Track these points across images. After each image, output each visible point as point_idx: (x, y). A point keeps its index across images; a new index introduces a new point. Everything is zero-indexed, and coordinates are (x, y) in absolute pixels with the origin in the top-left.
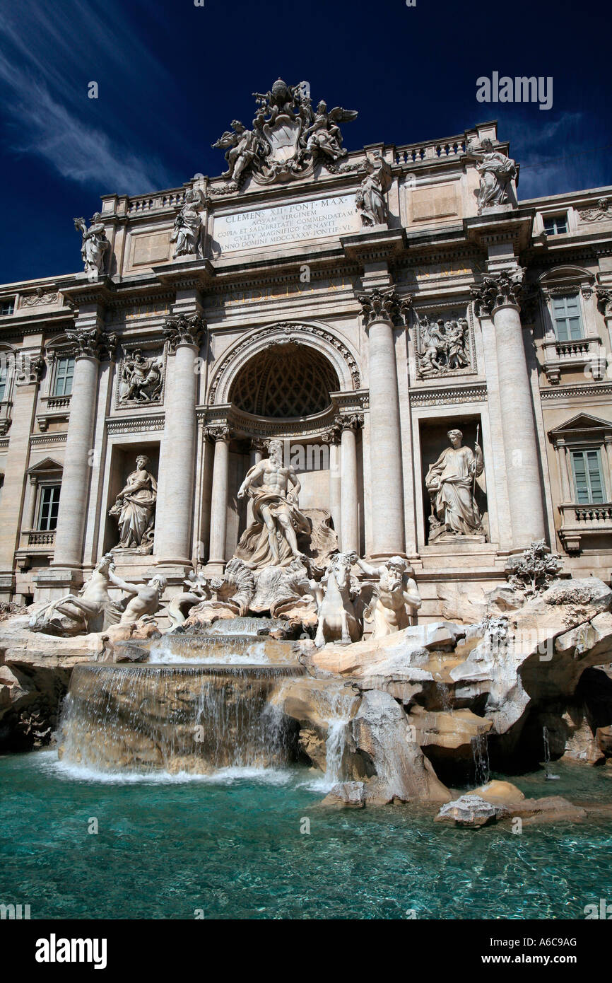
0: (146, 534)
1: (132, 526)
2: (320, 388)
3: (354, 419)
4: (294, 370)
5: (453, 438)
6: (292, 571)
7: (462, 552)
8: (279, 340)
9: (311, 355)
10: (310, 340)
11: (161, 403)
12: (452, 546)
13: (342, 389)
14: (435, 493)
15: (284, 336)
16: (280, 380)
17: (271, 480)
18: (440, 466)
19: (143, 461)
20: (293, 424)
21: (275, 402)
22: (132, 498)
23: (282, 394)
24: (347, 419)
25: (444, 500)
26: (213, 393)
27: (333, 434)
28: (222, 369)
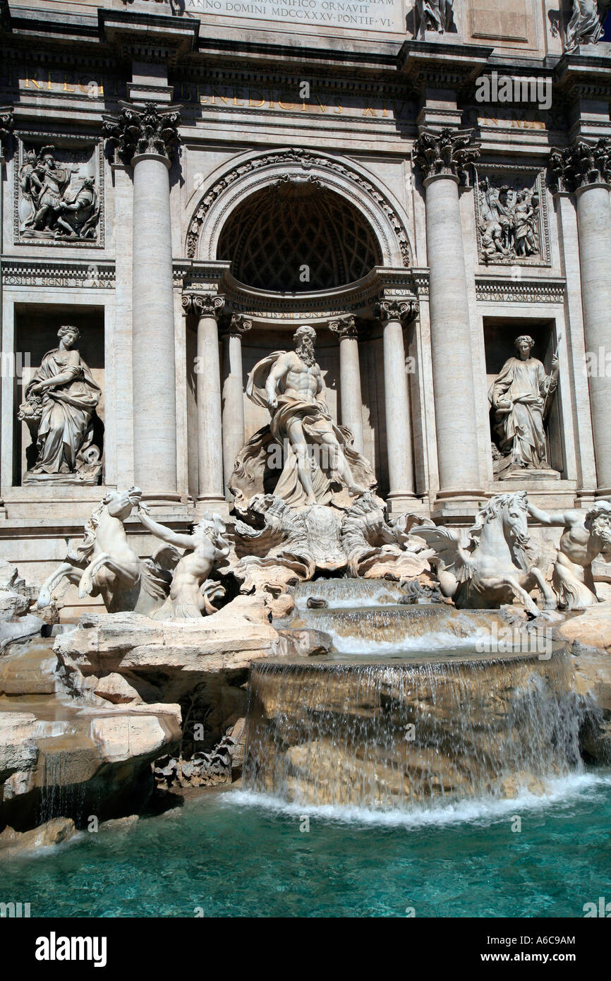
0: (83, 451)
1: (66, 439)
3: (407, 308)
4: (289, 222)
5: (525, 347)
6: (363, 512)
7: (536, 490)
8: (295, 175)
9: (326, 205)
10: (339, 184)
11: (98, 244)
12: (526, 482)
13: (386, 263)
14: (505, 415)
15: (300, 170)
16: (266, 233)
18: (504, 380)
19: (73, 335)
20: (283, 300)
22: (59, 394)
24: (395, 306)
25: (516, 424)
26: (191, 240)
27: (353, 322)
28: (205, 205)
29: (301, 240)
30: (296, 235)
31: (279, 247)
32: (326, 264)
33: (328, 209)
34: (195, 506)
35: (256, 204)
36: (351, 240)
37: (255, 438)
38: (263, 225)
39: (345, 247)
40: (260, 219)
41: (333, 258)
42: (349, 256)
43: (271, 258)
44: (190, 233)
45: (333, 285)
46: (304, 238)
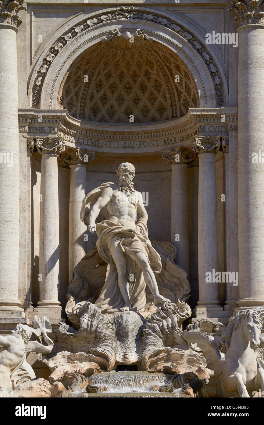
2: (159, 91)
3: (218, 143)
4: (128, 65)
8: (126, 31)
9: (156, 52)
15: (129, 26)
16: (108, 76)
20: (124, 133)
21: (99, 103)
23: (109, 93)
24: (208, 142)
26: (36, 92)
28: (48, 61)
29: (140, 80)
30: (135, 76)
32: (162, 99)
33: (159, 55)
34: (33, 311)
35: (95, 54)
38: (105, 68)
40: (101, 65)
41: (167, 95)
43: (115, 96)
44: (35, 86)
45: (168, 119)
46: (142, 78)
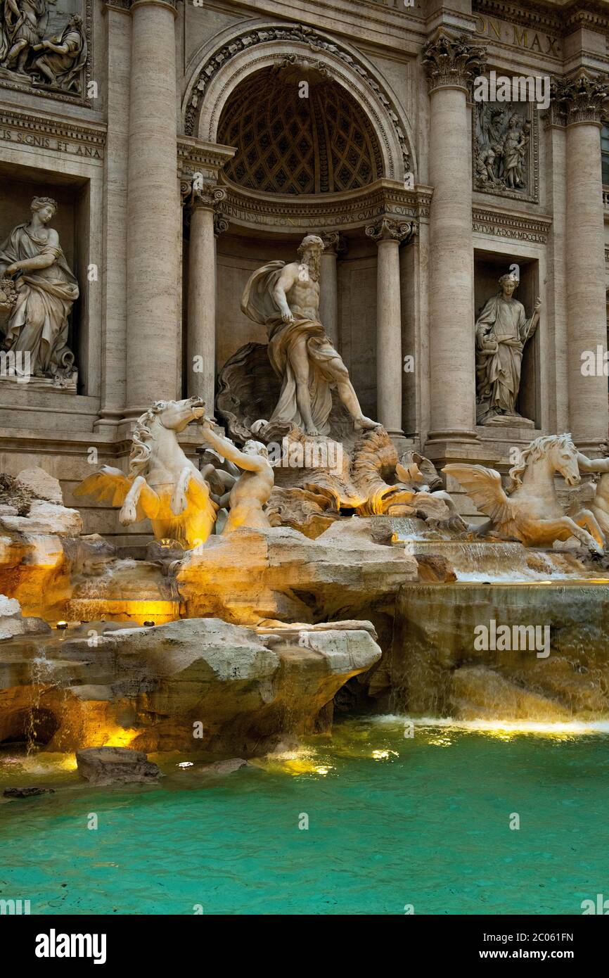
1: (46, 335)
2: (304, 155)
3: (409, 229)
7: (514, 437)
8: (303, 58)
11: (82, 100)
13: (388, 175)
14: (490, 357)
15: (308, 53)
17: (308, 299)
18: (488, 320)
19: (52, 209)
24: (396, 226)
25: (499, 368)
26: (190, 116)
27: (338, 238)
28: (207, 76)
29: (282, 134)
30: (278, 128)
31: (257, 138)
32: (306, 166)
36: (341, 143)
37: (241, 356)
39: (332, 150)
40: (246, 103)
41: (317, 161)
42: (336, 161)
43: (247, 150)
44: (190, 106)
45: (313, 192)
46: (286, 132)
